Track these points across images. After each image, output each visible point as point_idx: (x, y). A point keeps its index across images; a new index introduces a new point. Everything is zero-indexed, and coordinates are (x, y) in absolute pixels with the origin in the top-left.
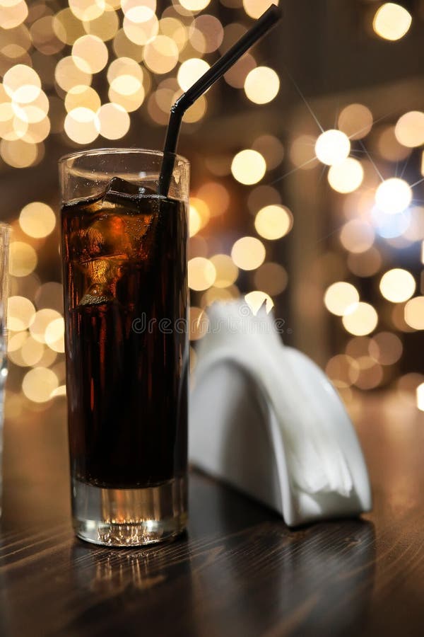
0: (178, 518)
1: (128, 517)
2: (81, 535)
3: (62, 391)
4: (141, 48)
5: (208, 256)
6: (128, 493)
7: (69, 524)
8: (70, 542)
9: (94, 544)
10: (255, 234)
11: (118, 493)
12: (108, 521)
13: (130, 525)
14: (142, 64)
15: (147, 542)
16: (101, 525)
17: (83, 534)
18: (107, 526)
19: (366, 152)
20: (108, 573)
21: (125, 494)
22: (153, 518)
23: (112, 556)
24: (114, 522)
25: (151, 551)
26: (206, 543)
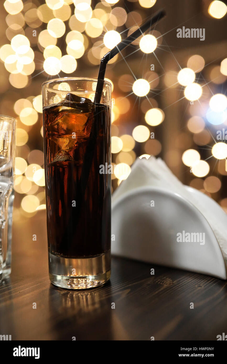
0: (105, 274)
1: (79, 274)
2: (54, 283)
3: (44, 207)
4: (83, 24)
5: (119, 136)
6: (79, 261)
7: (48, 277)
8: (48, 286)
9: (61, 288)
10: (145, 124)
11: (74, 261)
12: (68, 276)
13: (80, 278)
14: (84, 33)
15: (89, 287)
16: (65, 278)
17: (56, 283)
18: (68, 278)
19: (204, 79)
20: (69, 303)
21: (77, 261)
22: (92, 274)
23: (71, 294)
25: (91, 292)
26: (120, 288)
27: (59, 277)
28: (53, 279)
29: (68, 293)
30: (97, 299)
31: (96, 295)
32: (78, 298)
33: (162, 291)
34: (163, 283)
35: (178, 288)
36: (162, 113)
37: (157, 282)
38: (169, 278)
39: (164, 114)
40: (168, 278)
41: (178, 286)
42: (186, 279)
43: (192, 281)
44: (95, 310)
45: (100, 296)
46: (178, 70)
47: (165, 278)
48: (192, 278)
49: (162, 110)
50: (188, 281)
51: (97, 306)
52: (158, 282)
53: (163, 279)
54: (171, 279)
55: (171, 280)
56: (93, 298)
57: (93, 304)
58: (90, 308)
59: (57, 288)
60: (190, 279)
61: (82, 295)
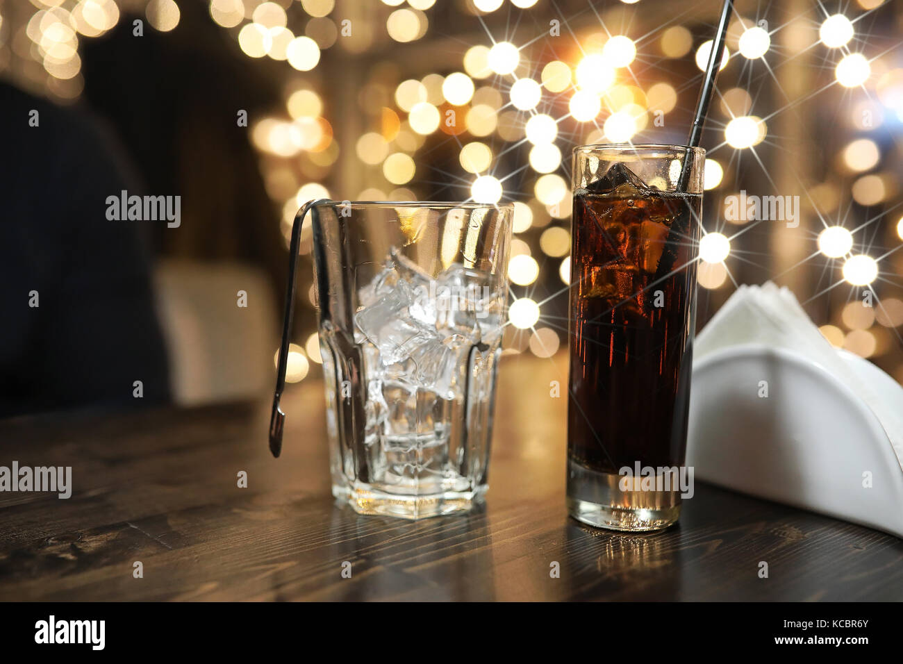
2: (575, 516)
25: (649, 538)
26: (692, 539)
27: (585, 506)
28: (574, 508)
29: (608, 537)
30: (657, 550)
31: (657, 544)
32: (628, 548)
33: (783, 548)
34: (784, 534)
35: (815, 547)
37: (772, 531)
38: (796, 528)
40: (792, 528)
41: (814, 543)
42: (830, 533)
43: (841, 536)
45: (663, 546)
47: (786, 526)
48: (841, 532)
50: (833, 536)
51: (658, 563)
52: (775, 531)
53: (782, 527)
54: (800, 529)
55: (800, 531)
56: (651, 549)
57: (651, 559)
58: (647, 565)
59: (581, 524)
60: (838, 532)
61: (634, 543)
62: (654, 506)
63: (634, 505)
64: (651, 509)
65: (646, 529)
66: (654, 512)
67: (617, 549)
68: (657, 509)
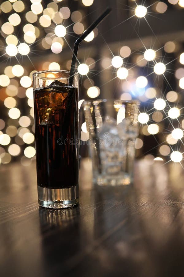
24: (56, 201)
25: (68, 209)
29: (54, 211)
30: (71, 213)
31: (71, 211)
32: (61, 213)
36: (98, 90)
39: (100, 90)
44: (70, 220)
45: (73, 212)
46: (112, 57)
49: (98, 88)
51: (72, 217)
56: (69, 213)
57: (69, 216)
58: (68, 218)
61: (63, 212)
62: (69, 199)
63: (62, 199)
64: (68, 200)
65: (67, 207)
66: (69, 201)
67: (57, 214)
68: (70, 200)
